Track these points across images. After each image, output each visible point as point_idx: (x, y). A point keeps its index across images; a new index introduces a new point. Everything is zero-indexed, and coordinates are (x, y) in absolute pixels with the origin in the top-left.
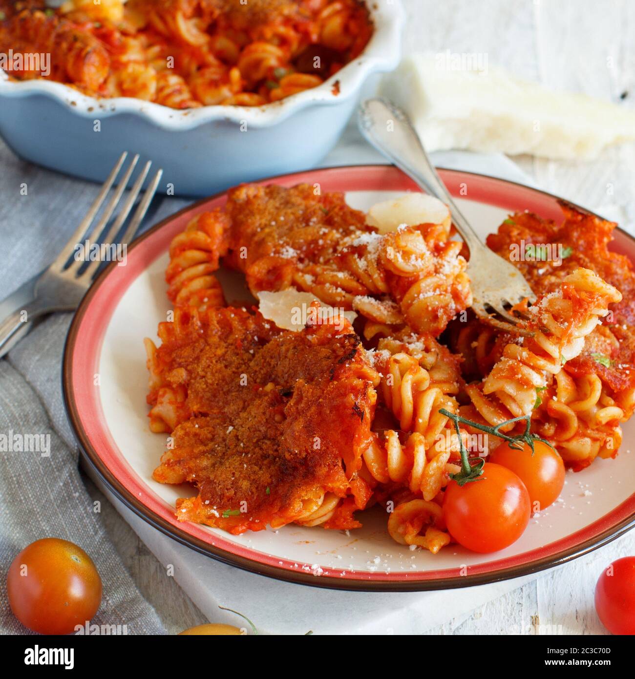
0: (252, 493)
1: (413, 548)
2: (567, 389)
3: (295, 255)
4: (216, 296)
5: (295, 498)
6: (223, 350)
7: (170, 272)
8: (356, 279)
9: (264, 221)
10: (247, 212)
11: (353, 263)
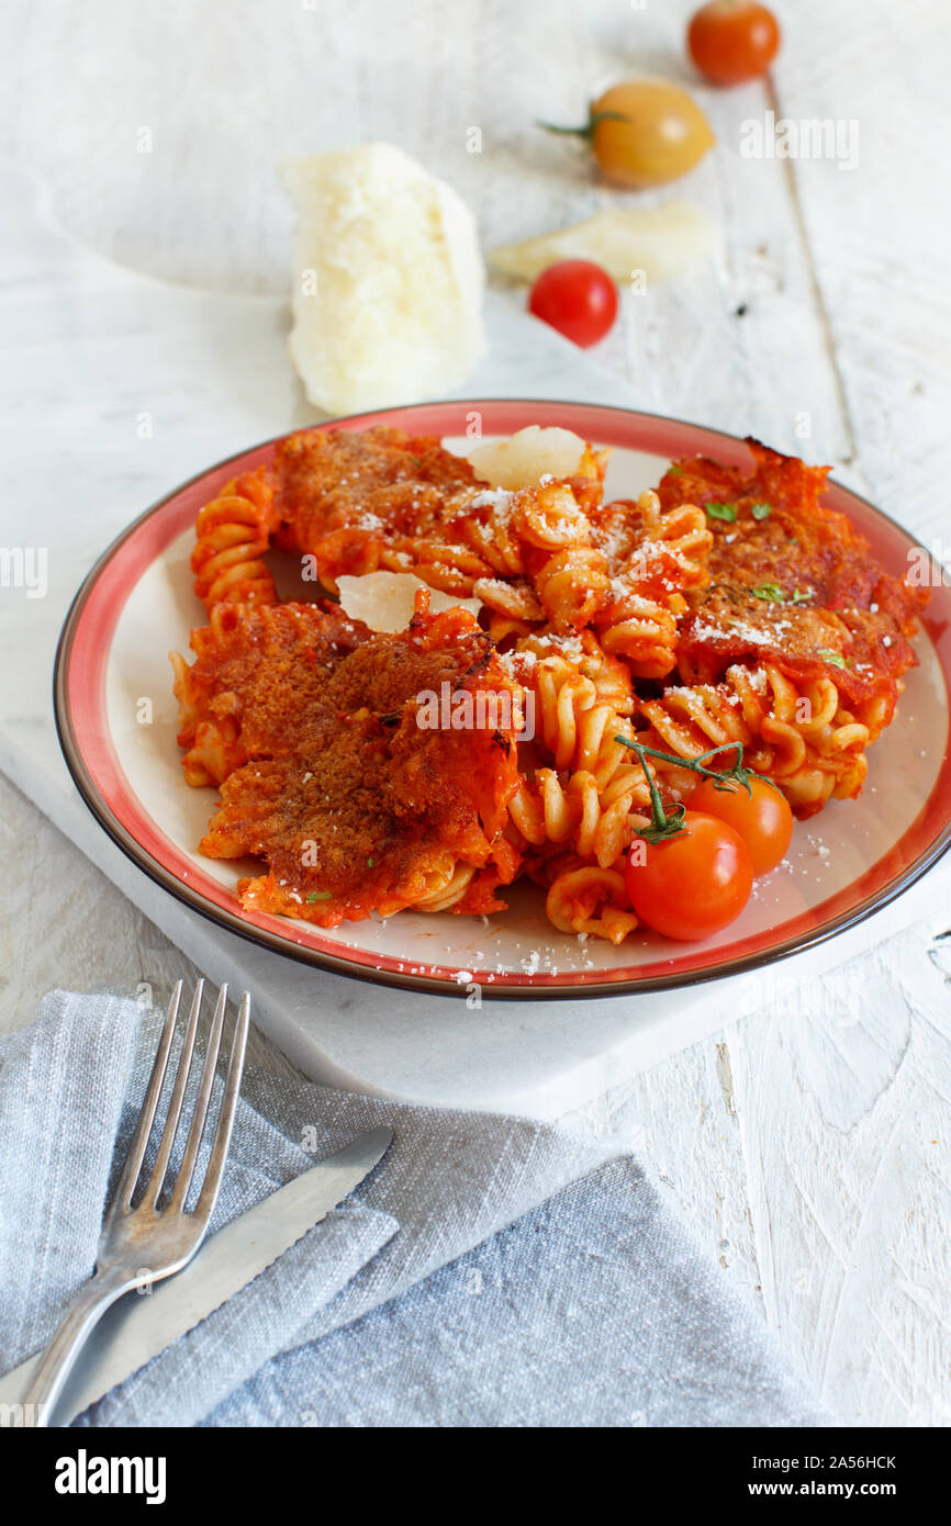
0: (348, 866)
1: (582, 937)
2: (789, 701)
3: (380, 525)
4: (265, 590)
5: (415, 871)
6: (289, 664)
7: (199, 556)
8: (477, 555)
9: (329, 480)
10: (304, 468)
11: (473, 533)
